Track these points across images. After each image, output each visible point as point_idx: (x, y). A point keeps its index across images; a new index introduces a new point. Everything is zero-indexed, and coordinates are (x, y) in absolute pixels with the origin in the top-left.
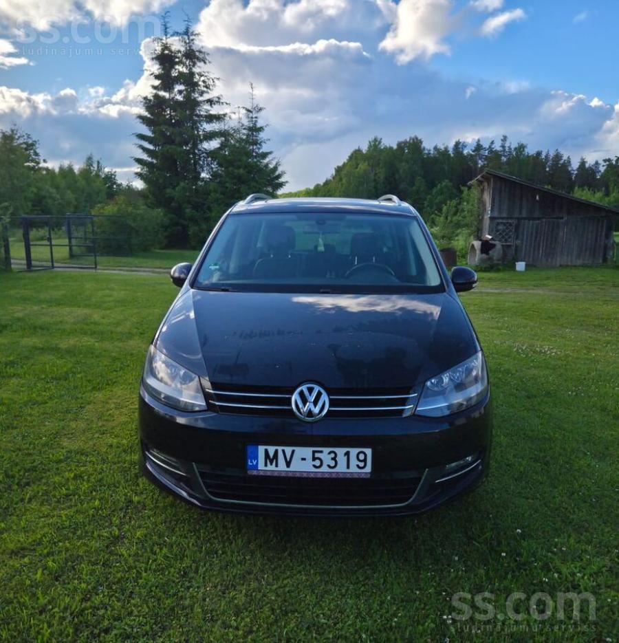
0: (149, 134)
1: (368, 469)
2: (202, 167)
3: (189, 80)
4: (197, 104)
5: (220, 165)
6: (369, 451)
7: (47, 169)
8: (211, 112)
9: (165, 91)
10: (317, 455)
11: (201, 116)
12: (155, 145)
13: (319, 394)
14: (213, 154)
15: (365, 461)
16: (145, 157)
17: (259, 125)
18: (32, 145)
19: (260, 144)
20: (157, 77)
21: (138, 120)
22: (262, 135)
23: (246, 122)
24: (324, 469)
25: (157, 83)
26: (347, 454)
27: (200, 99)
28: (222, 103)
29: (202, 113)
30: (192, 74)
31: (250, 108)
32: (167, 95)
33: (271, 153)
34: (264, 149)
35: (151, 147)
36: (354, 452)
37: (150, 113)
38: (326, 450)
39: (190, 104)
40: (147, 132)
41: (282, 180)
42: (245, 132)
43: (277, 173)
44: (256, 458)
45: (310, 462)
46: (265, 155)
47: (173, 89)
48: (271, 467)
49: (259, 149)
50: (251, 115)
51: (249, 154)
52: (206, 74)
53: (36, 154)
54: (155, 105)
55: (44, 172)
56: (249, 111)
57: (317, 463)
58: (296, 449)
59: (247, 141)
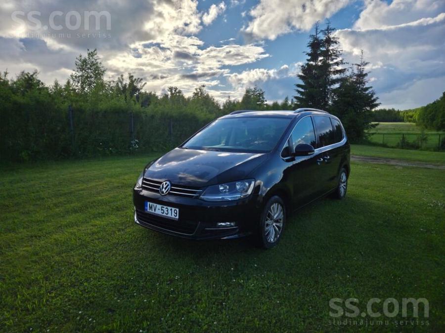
0: (303, 84)
1: (177, 217)
2: (328, 98)
3: (326, 54)
4: (329, 65)
5: (338, 96)
6: (178, 210)
7: (266, 105)
8: (337, 69)
9: (313, 61)
10: (163, 208)
11: (331, 72)
12: (305, 89)
13: (168, 185)
14: (334, 91)
15: (176, 213)
16: (299, 95)
17: (364, 73)
18: (262, 94)
19: (364, 83)
20: (309, 55)
21: (298, 78)
22: (366, 78)
23: (356, 72)
24: (164, 214)
25: (309, 58)
26: (171, 210)
27: (331, 62)
28: (344, 63)
29: (332, 70)
30: (328, 51)
31: (360, 64)
32: (314, 63)
33: (371, 87)
34: (367, 85)
35: (303, 90)
36: (173, 209)
37: (304, 74)
38: (165, 207)
39: (326, 66)
40: (302, 83)
41: (377, 102)
42: (355, 77)
43: (373, 99)
44: (147, 206)
45: (160, 211)
46: (367, 89)
47: (318, 59)
48: (151, 211)
49: (363, 86)
50: (360, 67)
51: (356, 89)
52: (336, 49)
53: (263, 98)
54: (307, 69)
55: (265, 106)
56: (359, 65)
57: (162, 211)
58: (157, 205)
59: (356, 82)
